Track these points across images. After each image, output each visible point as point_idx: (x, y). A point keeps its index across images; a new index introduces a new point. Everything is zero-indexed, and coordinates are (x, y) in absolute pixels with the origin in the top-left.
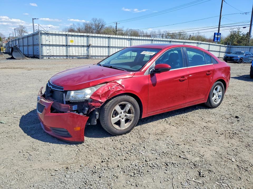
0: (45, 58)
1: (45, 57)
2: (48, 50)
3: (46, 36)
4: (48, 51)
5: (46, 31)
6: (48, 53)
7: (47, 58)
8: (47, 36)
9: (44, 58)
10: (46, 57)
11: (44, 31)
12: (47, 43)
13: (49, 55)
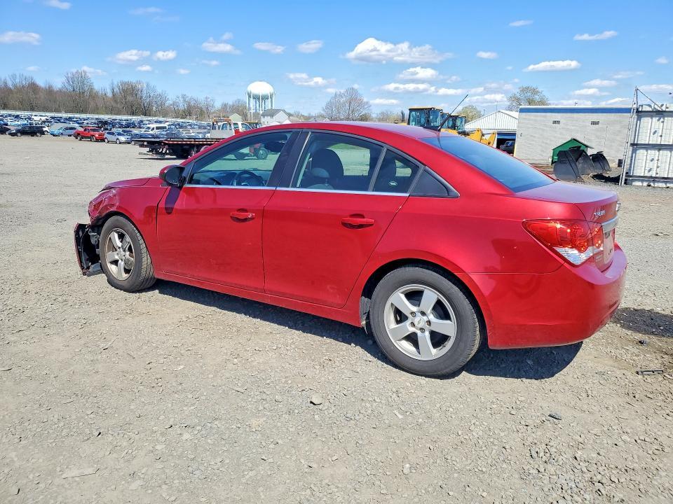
0: (639, 184)
1: (639, 180)
2: (652, 160)
3: (655, 119)
4: (650, 165)
5: (656, 107)
6: (649, 171)
7: (645, 184)
8: (659, 120)
9: (634, 183)
10: (642, 181)
11: (650, 106)
12: (655, 140)
13: (651, 177)
